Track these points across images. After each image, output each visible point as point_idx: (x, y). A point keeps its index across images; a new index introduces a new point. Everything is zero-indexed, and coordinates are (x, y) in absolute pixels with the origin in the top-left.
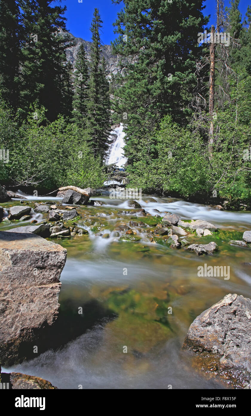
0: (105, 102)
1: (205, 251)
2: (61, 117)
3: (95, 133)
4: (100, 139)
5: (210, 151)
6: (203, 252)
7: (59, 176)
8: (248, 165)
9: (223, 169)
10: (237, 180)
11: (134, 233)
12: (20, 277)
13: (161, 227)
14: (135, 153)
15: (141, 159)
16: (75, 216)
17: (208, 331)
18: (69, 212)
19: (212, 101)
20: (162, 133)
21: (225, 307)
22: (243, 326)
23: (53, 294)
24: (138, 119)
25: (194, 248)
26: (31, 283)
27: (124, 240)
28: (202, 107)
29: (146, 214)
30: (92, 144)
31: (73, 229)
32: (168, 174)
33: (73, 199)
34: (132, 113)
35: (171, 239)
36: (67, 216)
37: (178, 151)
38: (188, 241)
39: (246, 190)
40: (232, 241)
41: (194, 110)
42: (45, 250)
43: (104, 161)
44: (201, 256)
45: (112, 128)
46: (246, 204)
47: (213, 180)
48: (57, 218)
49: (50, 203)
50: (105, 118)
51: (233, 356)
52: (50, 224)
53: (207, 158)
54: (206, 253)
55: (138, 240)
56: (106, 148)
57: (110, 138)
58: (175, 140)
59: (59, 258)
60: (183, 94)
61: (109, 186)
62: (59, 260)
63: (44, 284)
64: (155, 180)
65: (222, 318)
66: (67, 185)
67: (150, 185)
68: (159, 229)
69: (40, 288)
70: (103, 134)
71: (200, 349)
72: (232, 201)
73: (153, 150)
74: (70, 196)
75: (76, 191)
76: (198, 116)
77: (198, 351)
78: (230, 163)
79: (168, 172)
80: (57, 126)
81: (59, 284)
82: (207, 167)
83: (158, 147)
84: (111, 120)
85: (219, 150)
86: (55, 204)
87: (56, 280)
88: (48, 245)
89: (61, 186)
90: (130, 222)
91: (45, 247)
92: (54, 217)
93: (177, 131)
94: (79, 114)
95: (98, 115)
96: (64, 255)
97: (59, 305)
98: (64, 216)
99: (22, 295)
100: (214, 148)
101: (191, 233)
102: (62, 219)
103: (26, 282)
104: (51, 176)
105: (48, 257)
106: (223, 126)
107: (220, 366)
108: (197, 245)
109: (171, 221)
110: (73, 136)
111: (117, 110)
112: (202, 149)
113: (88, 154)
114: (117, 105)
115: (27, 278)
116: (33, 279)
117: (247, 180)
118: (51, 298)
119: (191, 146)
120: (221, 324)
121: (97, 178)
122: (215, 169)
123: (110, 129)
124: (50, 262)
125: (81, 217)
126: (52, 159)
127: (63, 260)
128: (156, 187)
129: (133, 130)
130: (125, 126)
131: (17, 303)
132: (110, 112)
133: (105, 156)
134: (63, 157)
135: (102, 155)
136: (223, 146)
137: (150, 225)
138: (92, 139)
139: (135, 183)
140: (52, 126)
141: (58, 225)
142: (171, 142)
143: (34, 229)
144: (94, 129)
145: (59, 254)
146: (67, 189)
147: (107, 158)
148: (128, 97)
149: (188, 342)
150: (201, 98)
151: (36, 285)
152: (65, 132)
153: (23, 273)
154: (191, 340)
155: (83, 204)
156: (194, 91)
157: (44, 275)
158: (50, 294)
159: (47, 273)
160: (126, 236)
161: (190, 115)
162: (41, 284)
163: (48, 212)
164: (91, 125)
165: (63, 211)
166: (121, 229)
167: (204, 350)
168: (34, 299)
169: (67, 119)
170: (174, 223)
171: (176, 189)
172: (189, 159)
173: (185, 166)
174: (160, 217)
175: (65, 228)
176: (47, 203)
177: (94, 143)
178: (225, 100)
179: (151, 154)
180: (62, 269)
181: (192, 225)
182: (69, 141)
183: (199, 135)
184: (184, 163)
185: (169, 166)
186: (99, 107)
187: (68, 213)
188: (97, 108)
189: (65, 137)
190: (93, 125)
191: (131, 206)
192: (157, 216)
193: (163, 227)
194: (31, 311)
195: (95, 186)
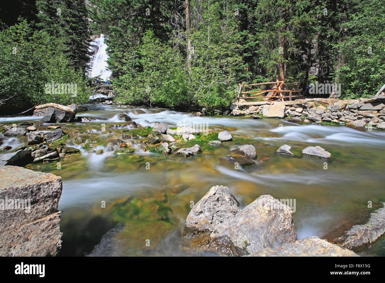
0: (80, 8)
1: (191, 153)
2: (23, 21)
3: (72, 42)
4: (79, 50)
5: (189, 66)
6: (190, 154)
7: (32, 92)
8: (219, 78)
9: (200, 82)
10: (212, 90)
11: (128, 146)
12: (4, 219)
13: (152, 137)
14: (120, 67)
15: (127, 73)
16: (62, 136)
17: (201, 218)
18: (53, 132)
19: (188, 20)
20: (145, 48)
21: (211, 197)
22: (224, 208)
23: (52, 225)
24: (120, 31)
25: (183, 152)
26: (21, 222)
27: (119, 154)
28: (181, 25)
29: (137, 126)
30: (70, 55)
31: (61, 150)
32: (154, 87)
33: (55, 117)
34: (113, 25)
35: (162, 146)
36: (51, 137)
37: (162, 66)
38: (176, 146)
39: (219, 98)
40: (210, 142)
41: (173, 27)
42: (34, 183)
43: (86, 74)
44: (188, 158)
45: (91, 38)
46: (219, 110)
47: (193, 91)
48: (39, 140)
49: (26, 124)
50: (82, 27)
51: (218, 230)
52: (30, 148)
53: (187, 72)
54: (192, 155)
55: (132, 152)
56: (88, 60)
57: (90, 49)
58: (158, 55)
59: (54, 188)
60: (163, 10)
61: (95, 100)
62: (54, 190)
63: (39, 218)
64: (141, 93)
65: (209, 205)
66: (45, 102)
67: (138, 98)
68: (150, 139)
69: (34, 224)
70: (82, 44)
71: (196, 232)
72: (209, 108)
73: (137, 64)
74: (51, 114)
75: (59, 109)
76: (177, 33)
77: (195, 234)
78: (205, 77)
79: (153, 85)
80: (18, 31)
81: (58, 214)
82: (187, 80)
83: (142, 61)
84: (90, 29)
85: (197, 65)
86: (33, 124)
87: (53, 211)
88: (37, 176)
89: (37, 103)
90: (123, 136)
91: (33, 180)
92: (35, 140)
93: (159, 47)
94: (48, 19)
95: (74, 23)
96: (59, 184)
97: (61, 234)
98: (48, 137)
99: (11, 238)
100: (192, 63)
101: (178, 139)
102: (45, 140)
103: (14, 223)
104: (21, 92)
105: (39, 189)
106: (199, 44)
107: (211, 240)
108: (184, 149)
109: (161, 131)
110: (44, 45)
111: (95, 20)
112: (182, 63)
113: (66, 67)
114: (95, 14)
115: (15, 218)
116: (24, 217)
117: (219, 90)
118: (51, 230)
119: (173, 61)
120: (210, 210)
121: (82, 93)
122: (194, 82)
123: (89, 39)
124: (43, 194)
125: (69, 136)
126: (19, 72)
127: (59, 189)
128: (144, 99)
129: (115, 43)
130: (107, 37)
131: (6, 248)
132: (87, 20)
133: (87, 68)
134: (34, 70)
135: (84, 68)
136: (200, 62)
137: (142, 136)
138: (69, 49)
139: (122, 96)
140: (11, 31)
141: (42, 148)
142: (155, 57)
143: (9, 157)
144: (71, 38)
145: (53, 184)
146: (47, 107)
147: (89, 70)
148: (107, 7)
149: (186, 230)
150: (179, 16)
151: (28, 222)
152: (32, 40)
153: (8, 214)
154: (188, 228)
155: (69, 122)
156: (173, 9)
157: (37, 209)
158: (48, 226)
159: (41, 206)
160: (120, 149)
161: (170, 31)
162: (35, 219)
163: (25, 135)
164: (66, 33)
165: (45, 132)
166: (114, 143)
167: (198, 232)
168: (29, 237)
169: (32, 24)
170: (164, 131)
171: (162, 100)
172: (172, 72)
173: (168, 79)
174: (150, 127)
175: (51, 150)
176: (22, 125)
177: (72, 54)
178: (199, 21)
179: (136, 67)
180: (59, 198)
181: (178, 131)
182: (40, 51)
183: (179, 51)
184: (168, 77)
185: (154, 79)
186: (73, 13)
187: (52, 134)
188: (70, 14)
189: (33, 47)
190: (68, 33)
191: (121, 120)
192: (147, 127)
193: (154, 136)
194: (28, 250)
195: (79, 101)
